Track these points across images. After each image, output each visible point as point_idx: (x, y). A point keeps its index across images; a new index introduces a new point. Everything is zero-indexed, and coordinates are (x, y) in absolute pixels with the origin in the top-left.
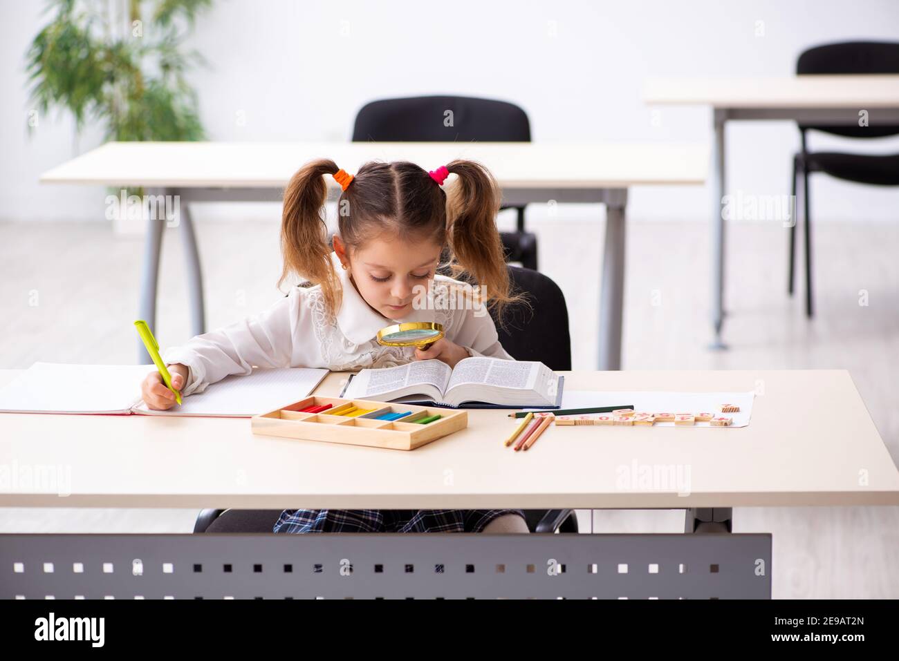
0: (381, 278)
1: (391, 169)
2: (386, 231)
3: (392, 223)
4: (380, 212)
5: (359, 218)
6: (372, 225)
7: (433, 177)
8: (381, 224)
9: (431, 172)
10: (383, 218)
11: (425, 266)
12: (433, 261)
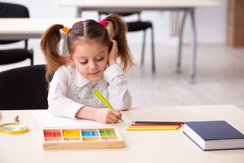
0: (84, 62)
1: (83, 22)
11: (100, 55)
12: (103, 52)
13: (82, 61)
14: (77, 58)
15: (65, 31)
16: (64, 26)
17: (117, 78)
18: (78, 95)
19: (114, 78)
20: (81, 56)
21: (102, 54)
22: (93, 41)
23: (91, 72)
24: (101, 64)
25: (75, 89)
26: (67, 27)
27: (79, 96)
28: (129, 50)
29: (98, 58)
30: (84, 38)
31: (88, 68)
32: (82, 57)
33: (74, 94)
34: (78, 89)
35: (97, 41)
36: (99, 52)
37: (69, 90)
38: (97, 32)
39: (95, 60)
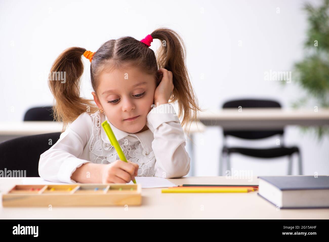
0: (113, 100)
3: (111, 61)
11: (138, 87)
12: (144, 83)
13: (111, 98)
14: (103, 93)
15: (88, 56)
16: (86, 49)
17: (165, 125)
18: (106, 158)
19: (161, 125)
20: (109, 89)
21: (143, 86)
22: (126, 64)
23: (126, 116)
24: (141, 103)
25: (101, 148)
26: (91, 51)
27: (107, 160)
28: (191, 87)
29: (136, 93)
30: (113, 61)
31: (121, 110)
32: (111, 92)
33: (100, 157)
34: (107, 149)
35: (134, 65)
36: (137, 83)
37: (91, 150)
38: (133, 51)
39: (132, 97)
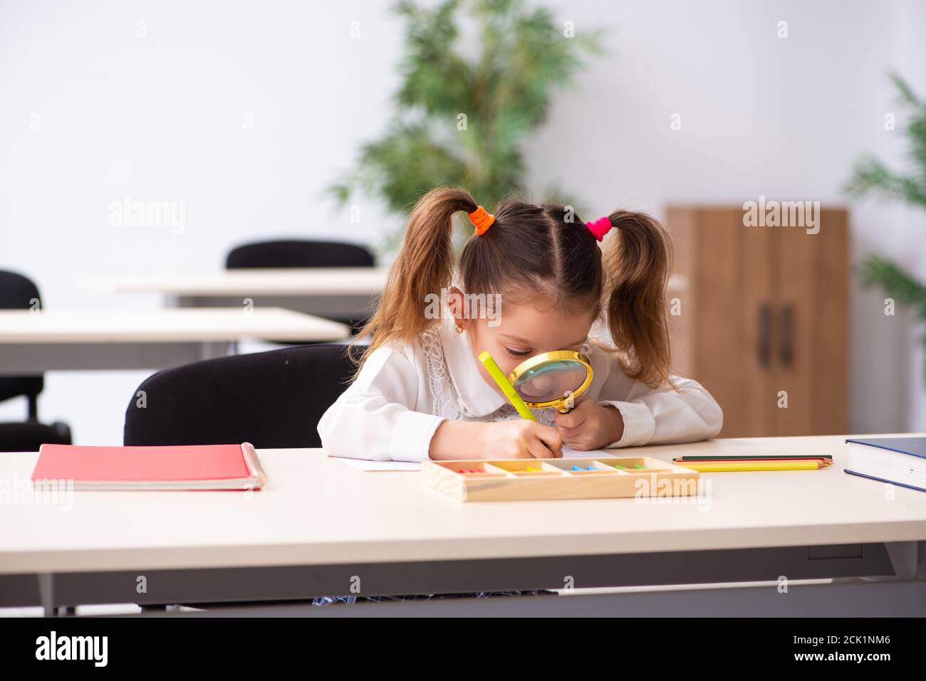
1: (544, 214)
2: (539, 296)
3: (550, 287)
4: (535, 270)
5: (503, 275)
6: (521, 285)
7: (591, 230)
8: (533, 285)
9: (589, 223)
10: (538, 279)
